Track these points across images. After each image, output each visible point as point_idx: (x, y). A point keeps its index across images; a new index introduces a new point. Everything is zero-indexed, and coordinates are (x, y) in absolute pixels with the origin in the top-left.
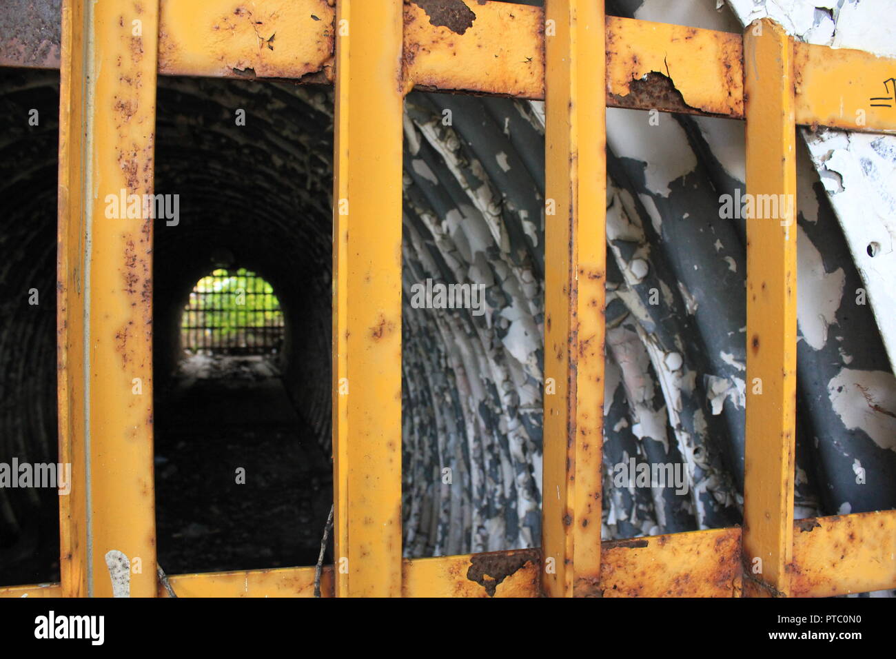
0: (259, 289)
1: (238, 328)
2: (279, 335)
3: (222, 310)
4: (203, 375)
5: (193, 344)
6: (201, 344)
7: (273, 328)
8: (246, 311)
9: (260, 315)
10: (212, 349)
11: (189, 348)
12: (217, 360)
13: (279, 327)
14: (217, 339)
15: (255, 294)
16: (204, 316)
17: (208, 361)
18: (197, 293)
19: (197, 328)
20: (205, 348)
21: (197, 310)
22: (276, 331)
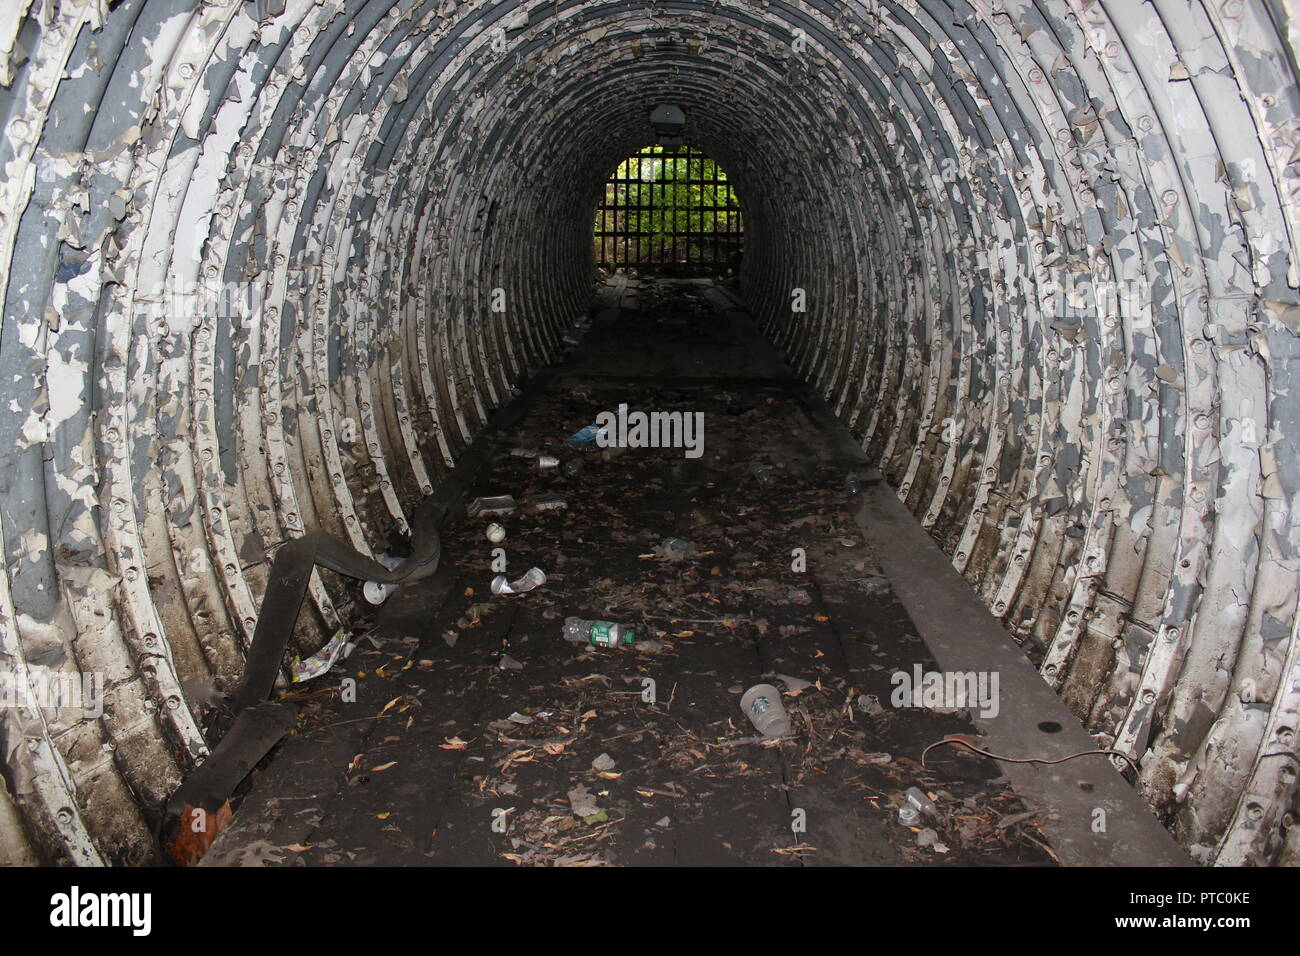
0: (708, 175)
1: (676, 234)
2: (739, 246)
3: (651, 208)
4: (629, 303)
5: (609, 257)
6: (620, 259)
7: (728, 235)
8: (688, 210)
9: (709, 215)
10: (636, 266)
11: (604, 264)
12: (645, 282)
13: (738, 234)
14: (644, 251)
15: (702, 183)
16: (627, 218)
17: (634, 283)
18: (616, 181)
19: (615, 234)
20: (626, 265)
21: (615, 208)
22: (733, 241)
